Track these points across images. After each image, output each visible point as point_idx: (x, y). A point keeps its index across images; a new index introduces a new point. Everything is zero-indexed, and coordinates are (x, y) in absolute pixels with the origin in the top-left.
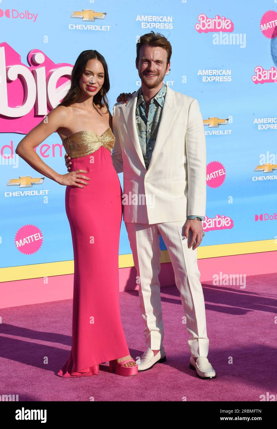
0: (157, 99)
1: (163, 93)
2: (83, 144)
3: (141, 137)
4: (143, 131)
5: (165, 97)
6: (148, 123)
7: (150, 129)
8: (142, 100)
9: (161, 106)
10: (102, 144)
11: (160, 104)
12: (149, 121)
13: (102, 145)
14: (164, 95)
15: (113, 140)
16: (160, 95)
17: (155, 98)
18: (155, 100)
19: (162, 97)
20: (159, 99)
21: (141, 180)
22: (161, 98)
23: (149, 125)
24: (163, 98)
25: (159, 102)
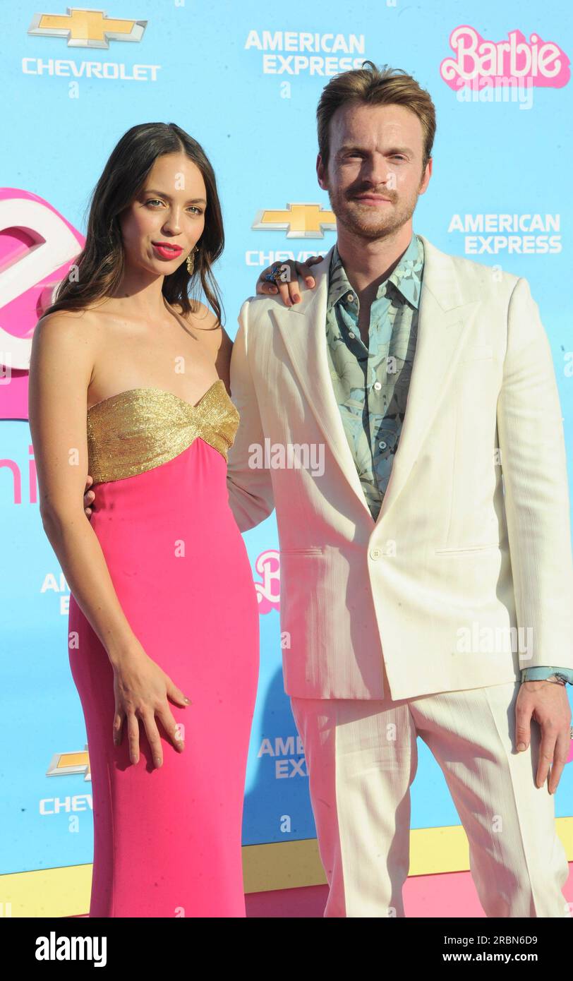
0: (399, 282)
1: (415, 262)
2: (138, 432)
3: (348, 408)
4: (353, 390)
5: (422, 276)
6: (372, 362)
7: (377, 381)
8: (345, 286)
9: (410, 305)
10: (199, 434)
11: (409, 297)
12: (373, 356)
13: (197, 435)
14: (418, 267)
15: (231, 420)
16: (406, 269)
17: (393, 279)
18: (390, 285)
19: (414, 274)
20: (404, 282)
21: (357, 552)
22: (410, 278)
23: (375, 369)
24: (416, 279)
25: (407, 291)
